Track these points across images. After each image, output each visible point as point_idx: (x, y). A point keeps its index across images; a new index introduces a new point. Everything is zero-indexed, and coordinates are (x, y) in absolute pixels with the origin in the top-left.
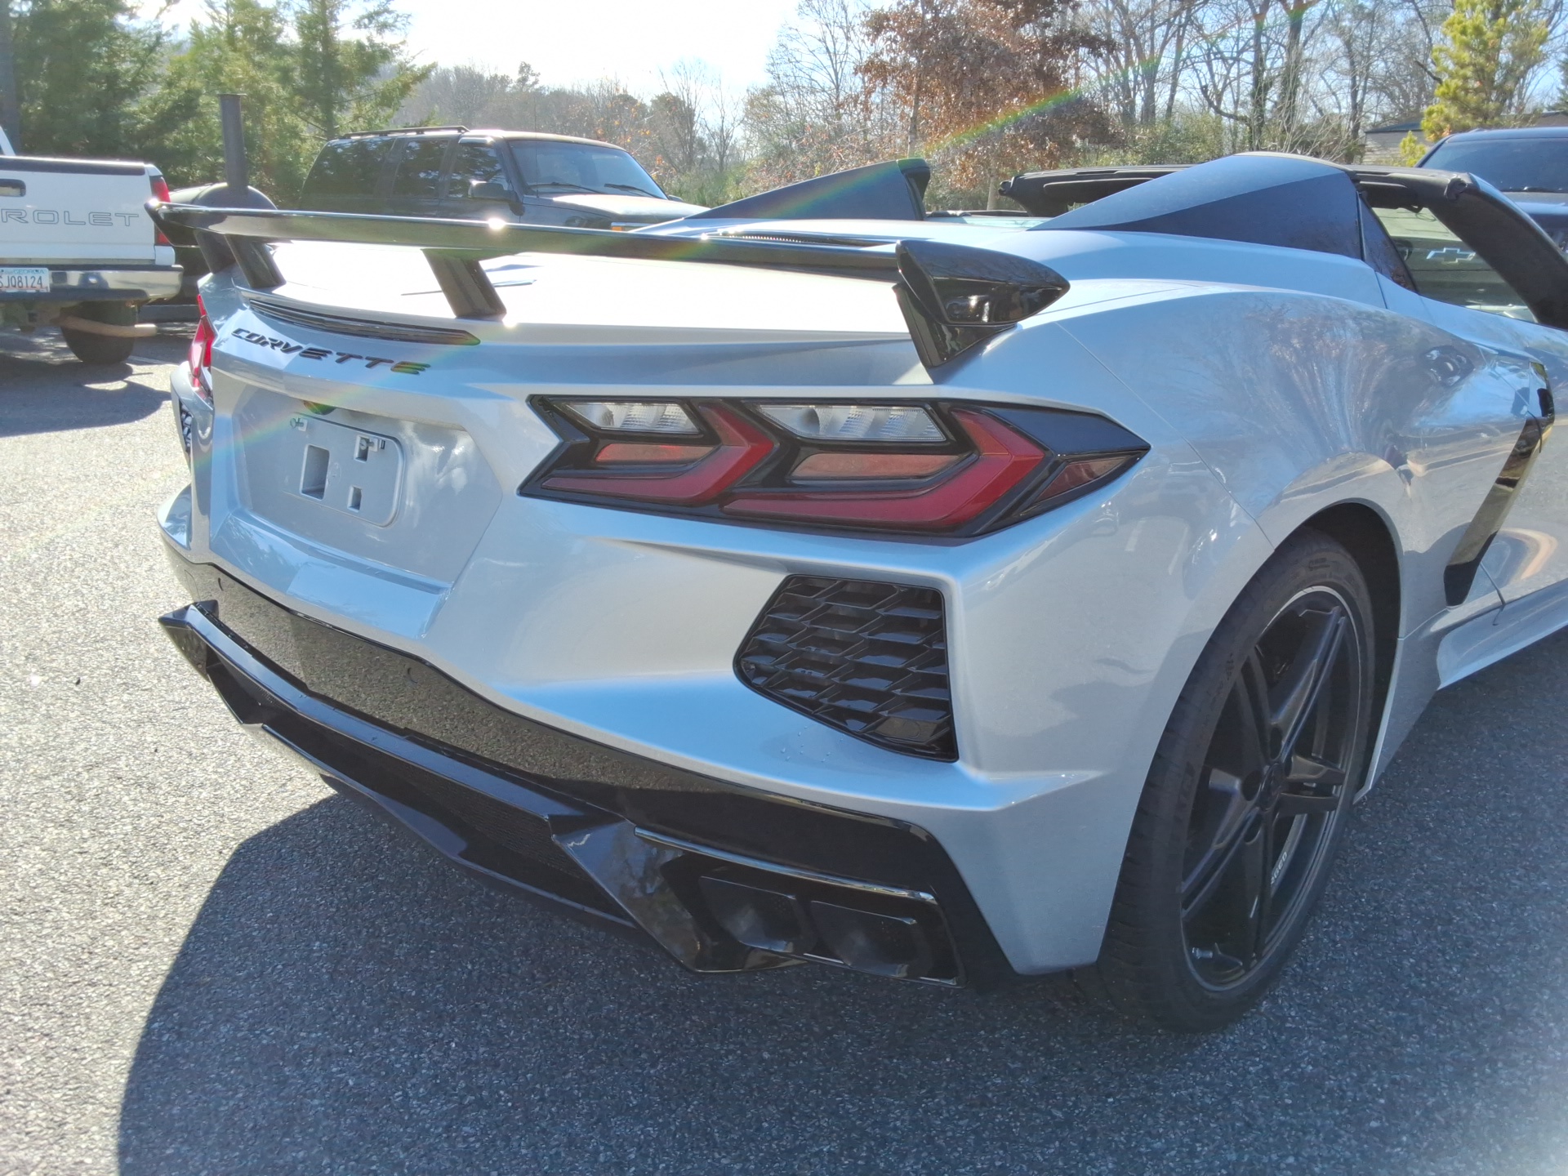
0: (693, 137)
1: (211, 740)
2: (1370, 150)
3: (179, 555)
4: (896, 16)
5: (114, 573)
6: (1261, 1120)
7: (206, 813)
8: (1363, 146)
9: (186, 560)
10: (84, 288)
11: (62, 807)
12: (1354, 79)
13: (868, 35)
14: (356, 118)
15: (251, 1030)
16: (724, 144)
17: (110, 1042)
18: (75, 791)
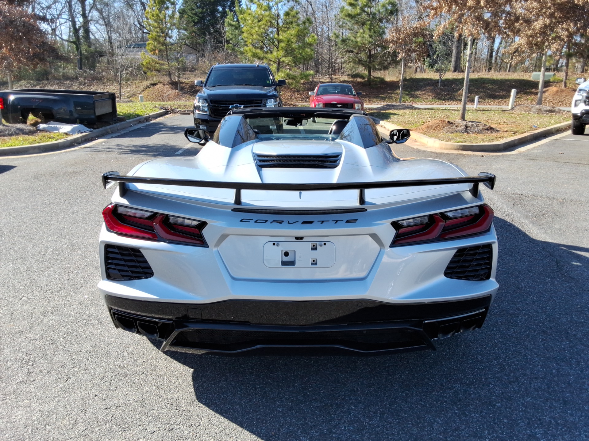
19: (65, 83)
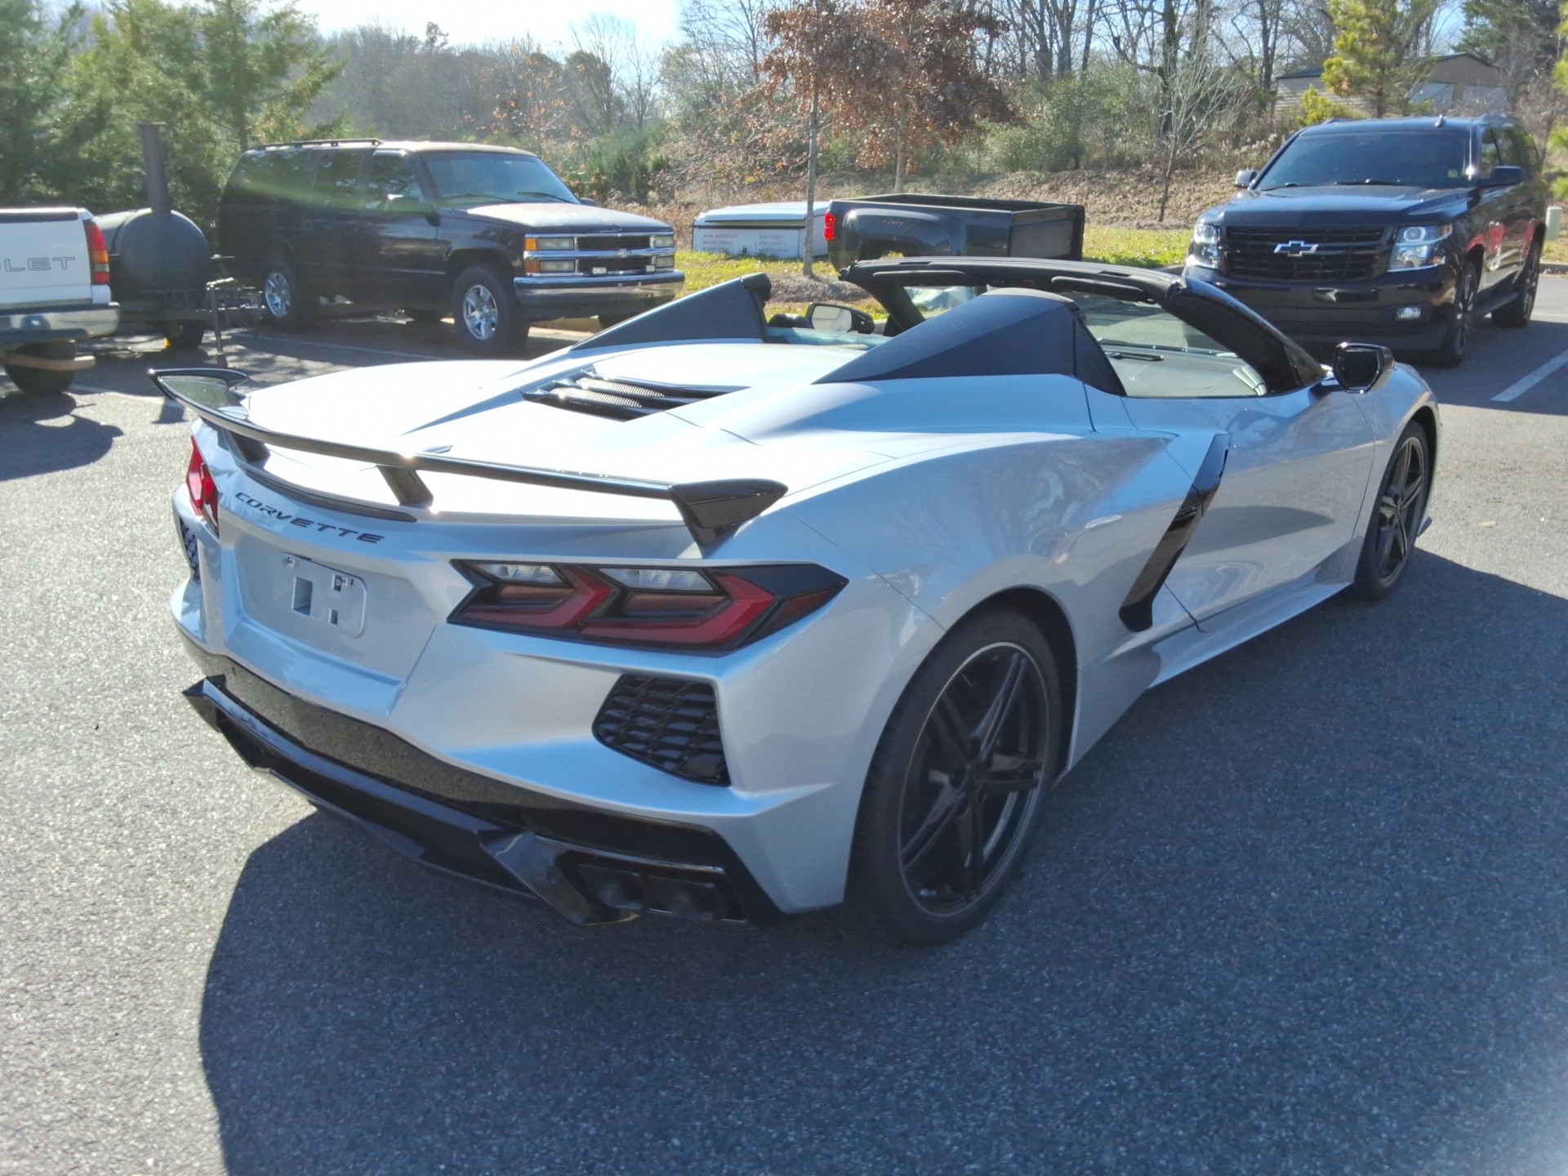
0: (610, 95)
1: (214, 771)
2: (1281, 98)
3: (192, 642)
4: (793, 15)
5: (104, 624)
6: (963, 1001)
7: (220, 830)
8: (1274, 93)
9: (204, 651)
10: (27, 331)
11: (108, 832)
12: (1264, 23)
13: (766, 34)
14: (268, 118)
15: (279, 983)
16: (642, 99)
17: (181, 999)
18: (115, 819)
19: (1108, 176)
